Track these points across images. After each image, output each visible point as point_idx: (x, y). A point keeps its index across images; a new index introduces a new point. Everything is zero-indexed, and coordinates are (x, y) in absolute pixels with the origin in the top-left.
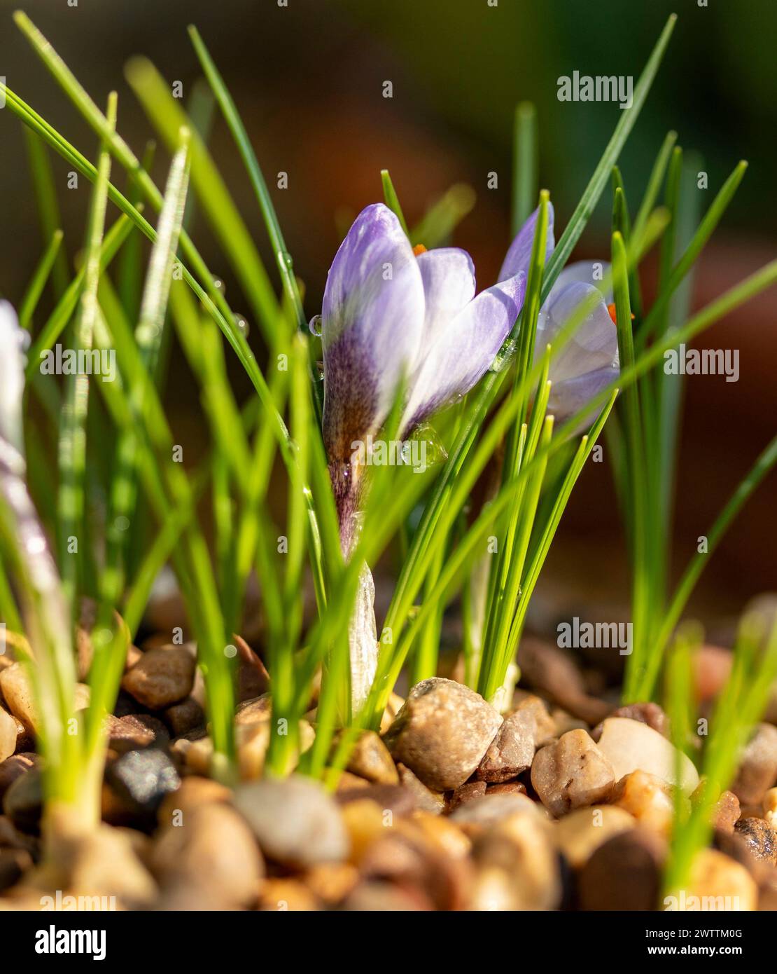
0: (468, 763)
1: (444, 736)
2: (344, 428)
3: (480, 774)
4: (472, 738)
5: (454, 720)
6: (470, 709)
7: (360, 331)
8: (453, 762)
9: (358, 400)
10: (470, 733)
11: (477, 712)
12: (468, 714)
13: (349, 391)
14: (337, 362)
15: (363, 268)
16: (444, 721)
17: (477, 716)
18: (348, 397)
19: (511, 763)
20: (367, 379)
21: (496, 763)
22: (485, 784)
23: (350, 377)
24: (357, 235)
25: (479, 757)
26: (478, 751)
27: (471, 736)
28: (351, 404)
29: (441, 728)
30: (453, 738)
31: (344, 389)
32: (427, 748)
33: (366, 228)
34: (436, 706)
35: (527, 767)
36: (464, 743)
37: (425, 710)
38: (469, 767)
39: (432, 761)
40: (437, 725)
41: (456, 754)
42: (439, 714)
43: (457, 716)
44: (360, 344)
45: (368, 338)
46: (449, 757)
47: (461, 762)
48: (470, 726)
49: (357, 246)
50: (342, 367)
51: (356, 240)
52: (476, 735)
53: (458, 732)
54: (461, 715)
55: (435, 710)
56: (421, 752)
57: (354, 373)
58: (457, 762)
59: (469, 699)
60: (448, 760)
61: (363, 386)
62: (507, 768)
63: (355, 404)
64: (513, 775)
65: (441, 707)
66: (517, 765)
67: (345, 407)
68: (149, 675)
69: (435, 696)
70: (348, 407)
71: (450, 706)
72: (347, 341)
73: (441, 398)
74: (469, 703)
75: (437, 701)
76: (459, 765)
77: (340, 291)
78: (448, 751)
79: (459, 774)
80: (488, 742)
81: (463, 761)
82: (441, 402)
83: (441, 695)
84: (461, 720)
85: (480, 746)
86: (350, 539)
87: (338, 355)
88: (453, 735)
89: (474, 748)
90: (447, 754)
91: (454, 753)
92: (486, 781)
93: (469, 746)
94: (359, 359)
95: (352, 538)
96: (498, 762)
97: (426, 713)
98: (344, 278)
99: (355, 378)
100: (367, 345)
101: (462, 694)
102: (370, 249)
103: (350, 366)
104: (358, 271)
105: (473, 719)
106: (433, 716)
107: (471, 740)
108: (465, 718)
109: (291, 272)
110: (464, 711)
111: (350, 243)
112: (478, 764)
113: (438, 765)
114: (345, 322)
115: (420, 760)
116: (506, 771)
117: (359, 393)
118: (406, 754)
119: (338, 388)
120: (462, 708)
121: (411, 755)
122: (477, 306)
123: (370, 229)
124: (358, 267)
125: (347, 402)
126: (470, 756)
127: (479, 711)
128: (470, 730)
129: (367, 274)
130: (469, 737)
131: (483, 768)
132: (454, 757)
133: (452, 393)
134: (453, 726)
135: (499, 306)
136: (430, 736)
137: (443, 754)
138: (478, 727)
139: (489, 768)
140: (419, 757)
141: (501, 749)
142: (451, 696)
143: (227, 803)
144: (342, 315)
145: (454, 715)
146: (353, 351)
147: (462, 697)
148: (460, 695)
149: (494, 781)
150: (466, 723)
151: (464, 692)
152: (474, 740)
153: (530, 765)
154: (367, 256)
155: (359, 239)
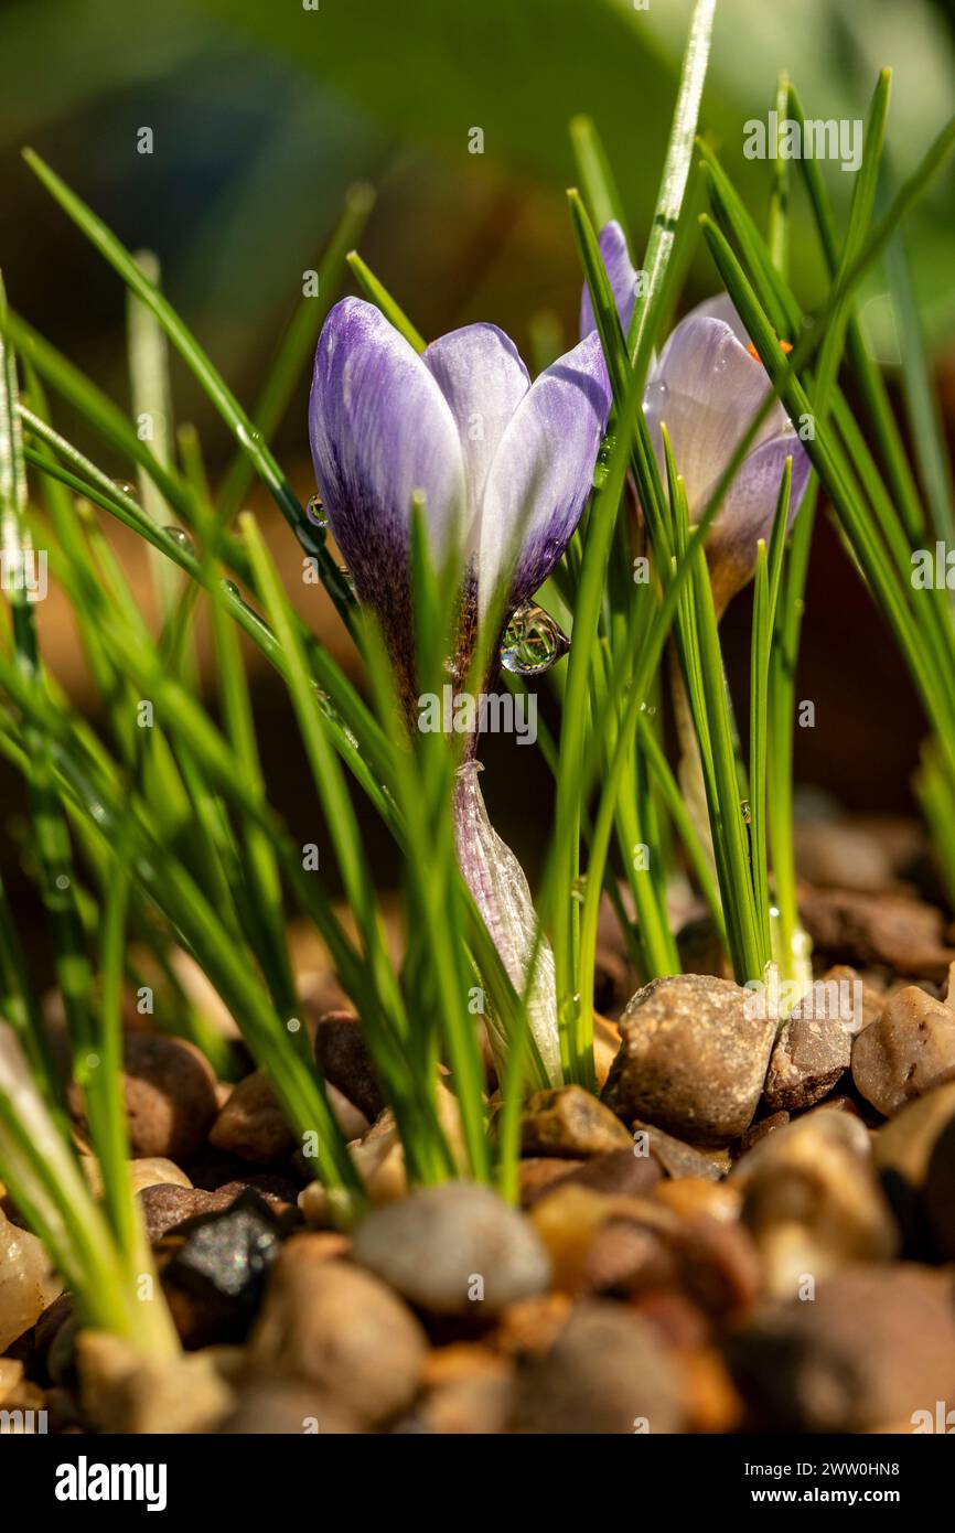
0: (741, 1088)
1: (686, 1056)
2: (398, 647)
3: (770, 1100)
4: (735, 1049)
5: (696, 1029)
6: (718, 1005)
7: (371, 492)
8: (714, 1093)
9: (405, 596)
10: (730, 1042)
11: (731, 1008)
12: (716, 1015)
13: (388, 589)
14: (357, 552)
15: (347, 397)
16: (678, 1035)
17: (732, 1013)
18: (390, 598)
19: (814, 1070)
20: (406, 562)
21: (789, 1077)
22: (787, 1114)
23: (382, 567)
24: (326, 353)
25: (758, 1075)
26: (752, 1065)
27: (734, 1045)
28: (397, 607)
29: (677, 1047)
30: (703, 1058)
31: (379, 589)
32: (667, 1083)
33: (336, 338)
34: (659, 1017)
35: (843, 1068)
36: (724, 1058)
37: (644, 1028)
38: (747, 1093)
39: (682, 1101)
40: (669, 1044)
41: (716, 1079)
42: (667, 1026)
43: (699, 1021)
44: (379, 513)
45: (387, 498)
46: (707, 1088)
47: (729, 1089)
48: (725, 1031)
49: (330, 368)
50: (365, 556)
51: (327, 361)
52: (742, 1043)
53: (708, 1046)
54: (705, 1019)
55: (660, 1023)
56: (660, 1094)
57: (385, 559)
58: (722, 1092)
59: (713, 991)
60: (706, 1093)
61: (404, 574)
62: (810, 1079)
63: (402, 606)
64: (827, 1087)
65: (669, 1015)
66: (826, 1069)
67: (390, 616)
68: (249, 1112)
69: (655, 1002)
70: (394, 613)
71: (683, 1009)
72: (360, 515)
73: (529, 555)
74: (713, 997)
75: (661, 1008)
76: (727, 1095)
77: (327, 442)
78: (703, 1079)
79: (733, 1110)
80: (764, 1048)
81: (731, 1086)
82: (530, 561)
83: (664, 998)
84: (708, 1026)
85: (752, 1056)
86: (461, 811)
87: (355, 541)
88: (701, 1052)
89: (744, 1062)
90: (701, 1084)
91: (713, 1078)
92: (787, 1109)
93: (733, 1063)
94: (385, 535)
95: (464, 808)
96: (792, 1075)
97: (648, 1032)
98: (327, 423)
99: (389, 568)
100: (390, 510)
101: (700, 987)
102: (348, 365)
103: (376, 551)
104: (343, 406)
105: (727, 1019)
106: (659, 1032)
107: (736, 1053)
108: (712, 1021)
109: (265, 450)
110: (708, 1011)
111: (320, 369)
112: (761, 1085)
113: (694, 1105)
114: (349, 487)
115: (663, 1105)
116: (811, 1084)
117: (402, 587)
118: (639, 1102)
119: (372, 591)
120: (705, 1007)
121: (646, 1102)
122: (537, 399)
123: (341, 337)
124: (341, 398)
125: (390, 606)
126: (742, 1076)
127: (734, 1004)
128: (727, 1037)
129: (355, 404)
130: (730, 1049)
131: (771, 1090)
132: (715, 1085)
133: (542, 544)
134: (697, 1039)
135: (571, 390)
136: (664, 1065)
137: (694, 1085)
138: (739, 1029)
139: (780, 1086)
140: (659, 1101)
141: (792, 1053)
142: (679, 994)
143: (345, 1259)
144: (340, 477)
145: (693, 1021)
146: (372, 527)
147: (700, 992)
148: (695, 990)
149: (800, 1105)
150: (718, 1028)
151: (702, 984)
152: (740, 1052)
153: (847, 1064)
154: (347, 378)
155: (331, 359)
